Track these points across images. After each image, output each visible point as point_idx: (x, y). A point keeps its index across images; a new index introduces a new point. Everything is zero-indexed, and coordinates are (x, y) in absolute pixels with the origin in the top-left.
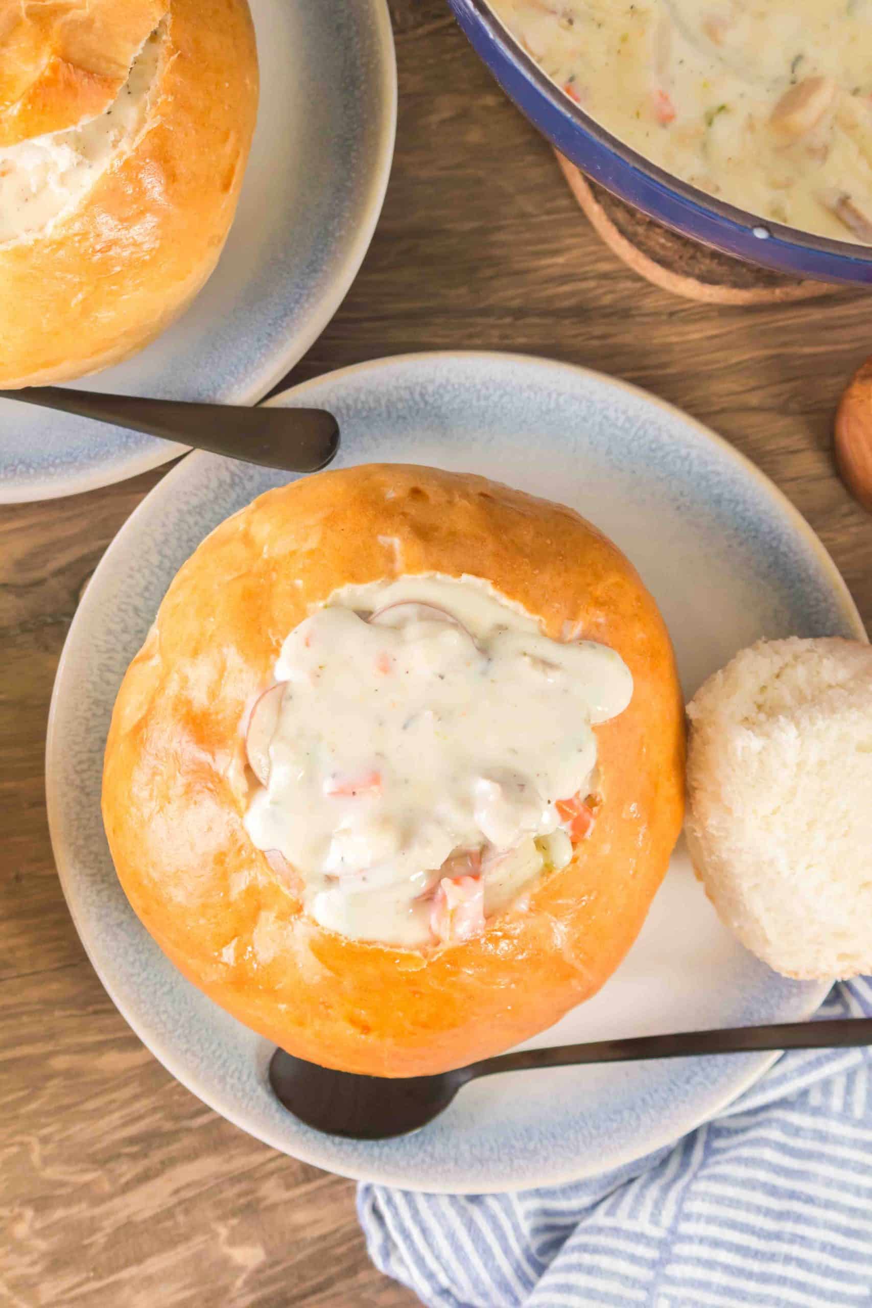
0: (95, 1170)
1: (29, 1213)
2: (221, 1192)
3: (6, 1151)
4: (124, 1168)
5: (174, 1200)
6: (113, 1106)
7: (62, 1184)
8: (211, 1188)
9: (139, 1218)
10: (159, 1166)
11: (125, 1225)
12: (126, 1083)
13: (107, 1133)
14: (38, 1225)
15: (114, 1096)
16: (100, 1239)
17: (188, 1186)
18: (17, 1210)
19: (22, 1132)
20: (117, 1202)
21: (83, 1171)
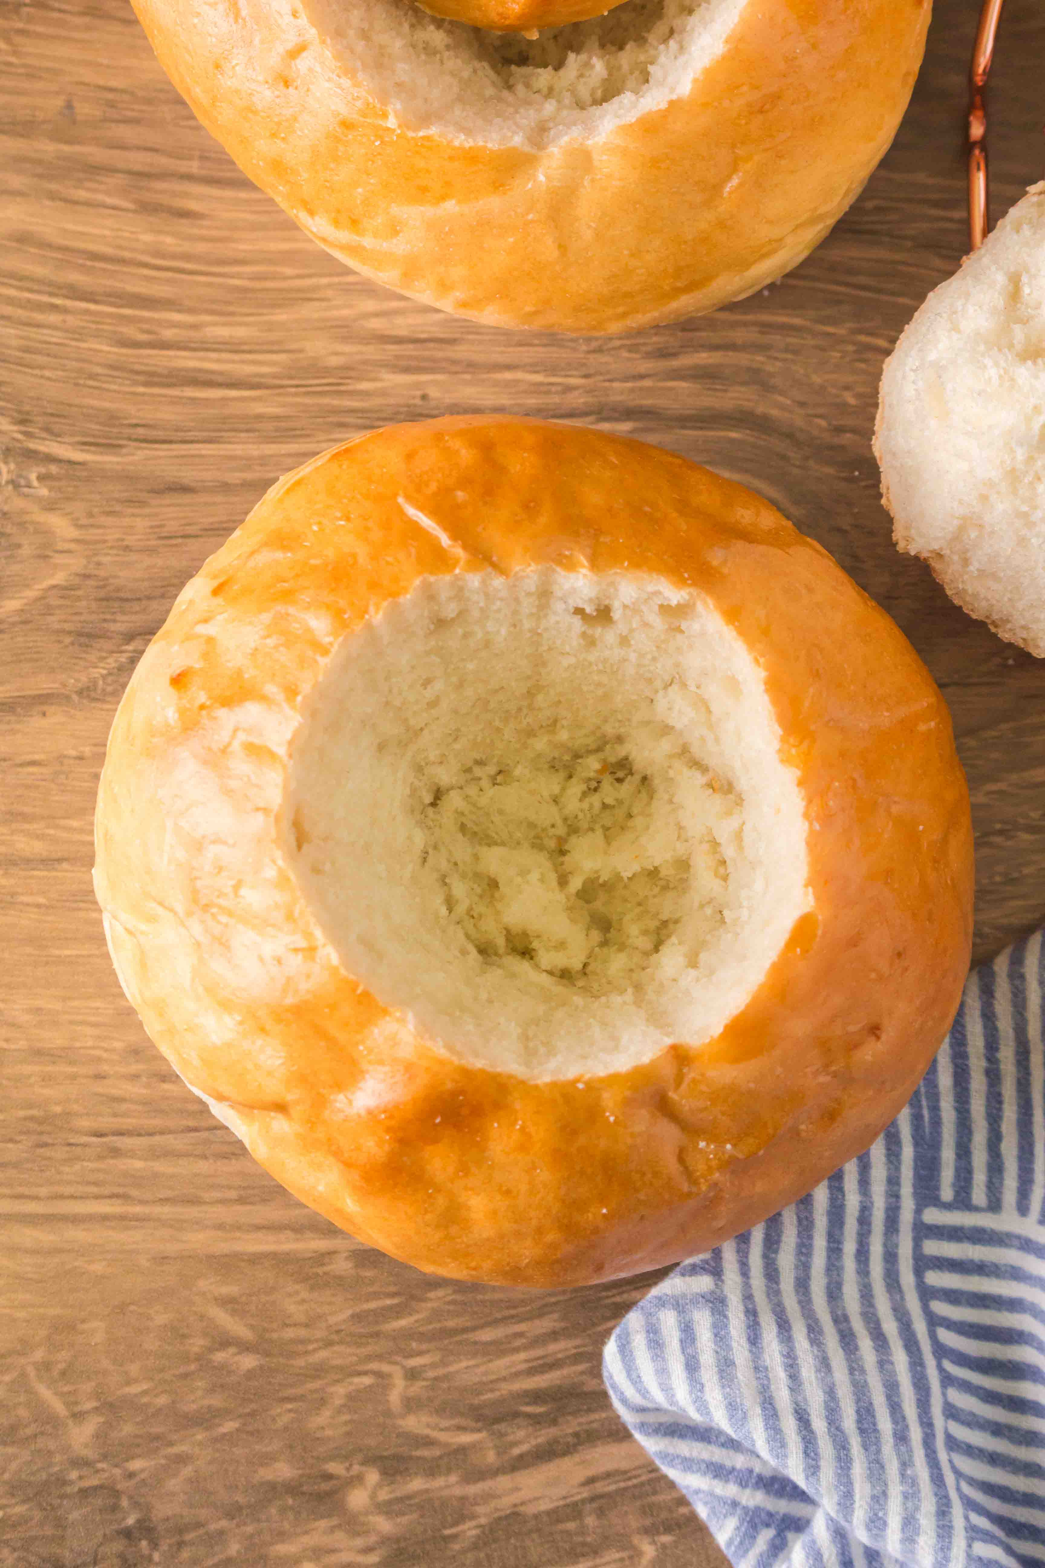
0: (479, 1430)
1: (373, 1477)
2: (655, 1493)
3: (356, 1380)
4: (521, 1434)
5: (585, 1494)
6: (518, 1343)
7: (429, 1442)
8: (642, 1484)
9: (530, 1510)
10: (570, 1439)
11: (507, 1517)
12: (541, 1313)
13: (504, 1379)
14: (384, 1495)
15: (522, 1327)
16: (469, 1530)
17: (608, 1475)
18: (356, 1469)
19: (379, 1357)
20: (503, 1482)
21: (460, 1428)
